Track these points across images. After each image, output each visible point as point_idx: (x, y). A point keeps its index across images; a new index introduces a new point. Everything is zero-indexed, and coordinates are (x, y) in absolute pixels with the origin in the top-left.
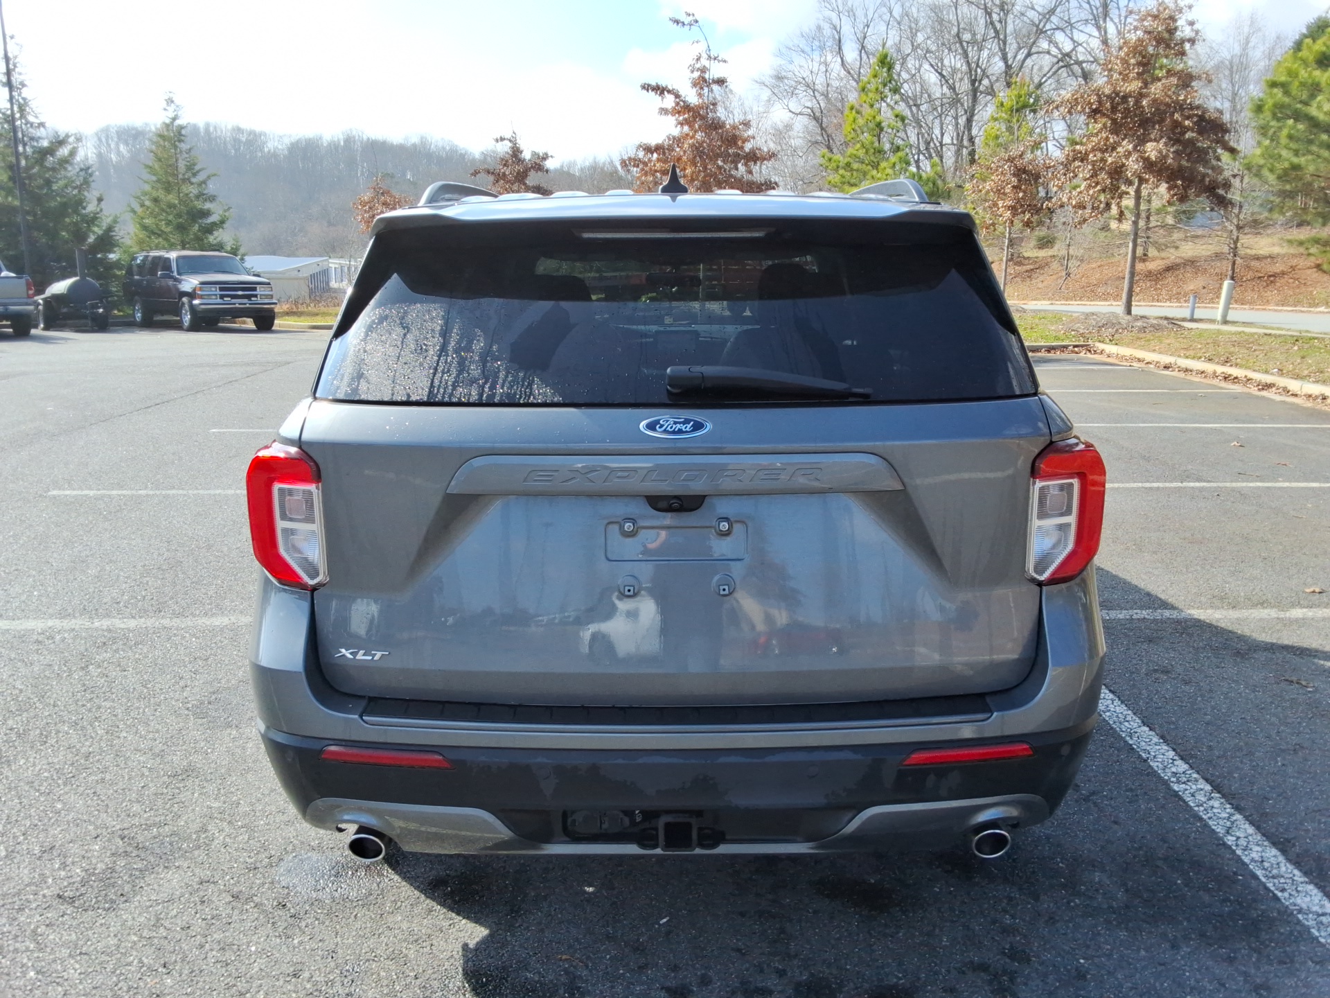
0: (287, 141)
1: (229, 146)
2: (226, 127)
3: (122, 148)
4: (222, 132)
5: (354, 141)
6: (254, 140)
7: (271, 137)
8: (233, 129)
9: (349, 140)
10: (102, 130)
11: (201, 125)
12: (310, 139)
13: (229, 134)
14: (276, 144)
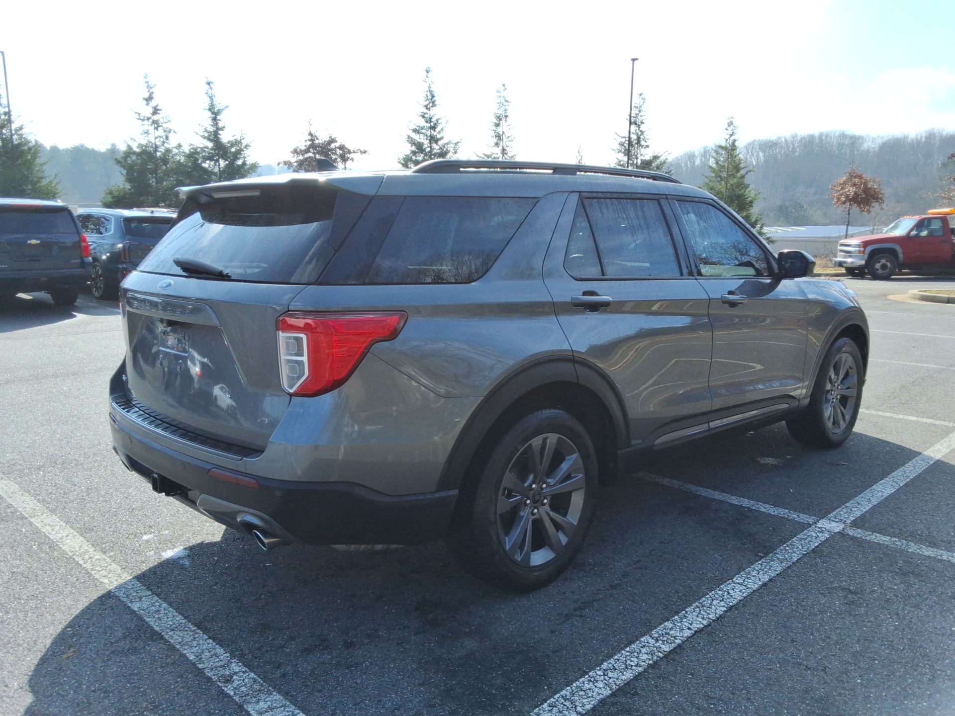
0: (880, 141)
1: (835, 148)
2: (834, 135)
3: (761, 154)
4: (831, 137)
5: (935, 138)
6: (854, 141)
7: (867, 140)
8: (840, 136)
9: (931, 136)
10: (749, 144)
11: (817, 135)
12: (898, 139)
13: (835, 140)
14: (870, 144)
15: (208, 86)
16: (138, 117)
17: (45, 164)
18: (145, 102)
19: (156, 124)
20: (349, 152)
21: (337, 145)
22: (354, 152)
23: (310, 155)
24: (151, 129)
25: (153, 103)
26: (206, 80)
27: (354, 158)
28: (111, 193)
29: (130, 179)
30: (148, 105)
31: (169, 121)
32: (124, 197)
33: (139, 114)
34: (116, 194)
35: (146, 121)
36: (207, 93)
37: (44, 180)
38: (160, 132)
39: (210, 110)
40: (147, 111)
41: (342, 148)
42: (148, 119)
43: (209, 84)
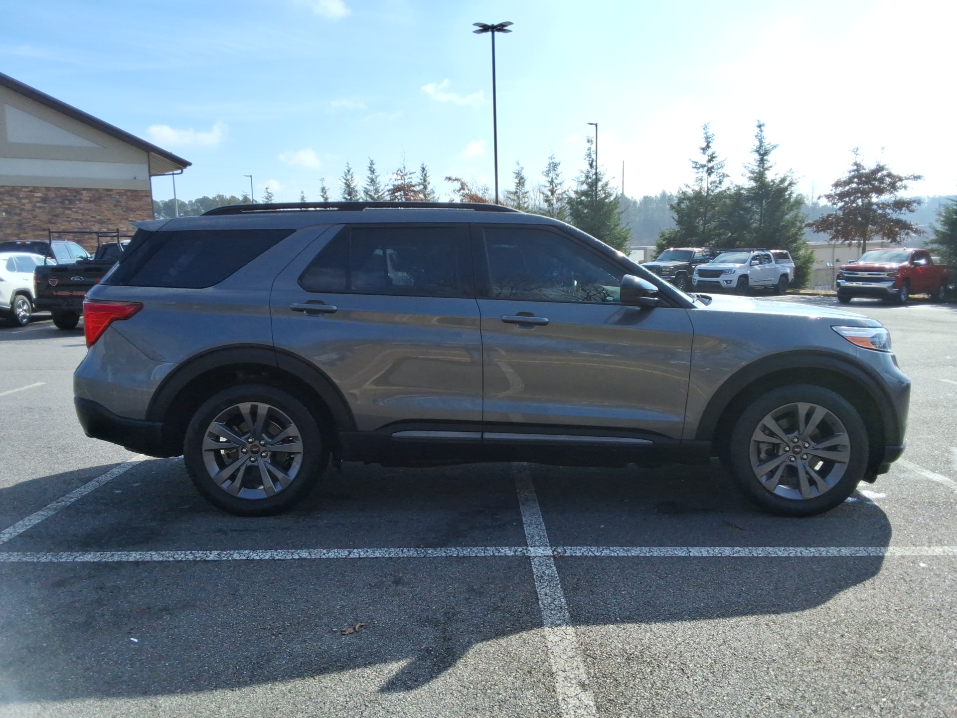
15: (759, 129)
16: (694, 165)
17: (622, 212)
18: (702, 151)
19: (710, 171)
20: (901, 179)
21: (885, 172)
22: (907, 179)
23: (854, 185)
24: (705, 175)
25: (710, 152)
26: (757, 124)
27: (908, 185)
28: (663, 235)
29: (679, 222)
30: (704, 153)
31: (722, 167)
32: (674, 239)
33: (696, 163)
34: (667, 236)
35: (701, 169)
36: (757, 136)
37: (618, 227)
38: (713, 177)
39: (757, 151)
40: (703, 159)
41: (889, 175)
42: (703, 166)
43: (760, 126)
